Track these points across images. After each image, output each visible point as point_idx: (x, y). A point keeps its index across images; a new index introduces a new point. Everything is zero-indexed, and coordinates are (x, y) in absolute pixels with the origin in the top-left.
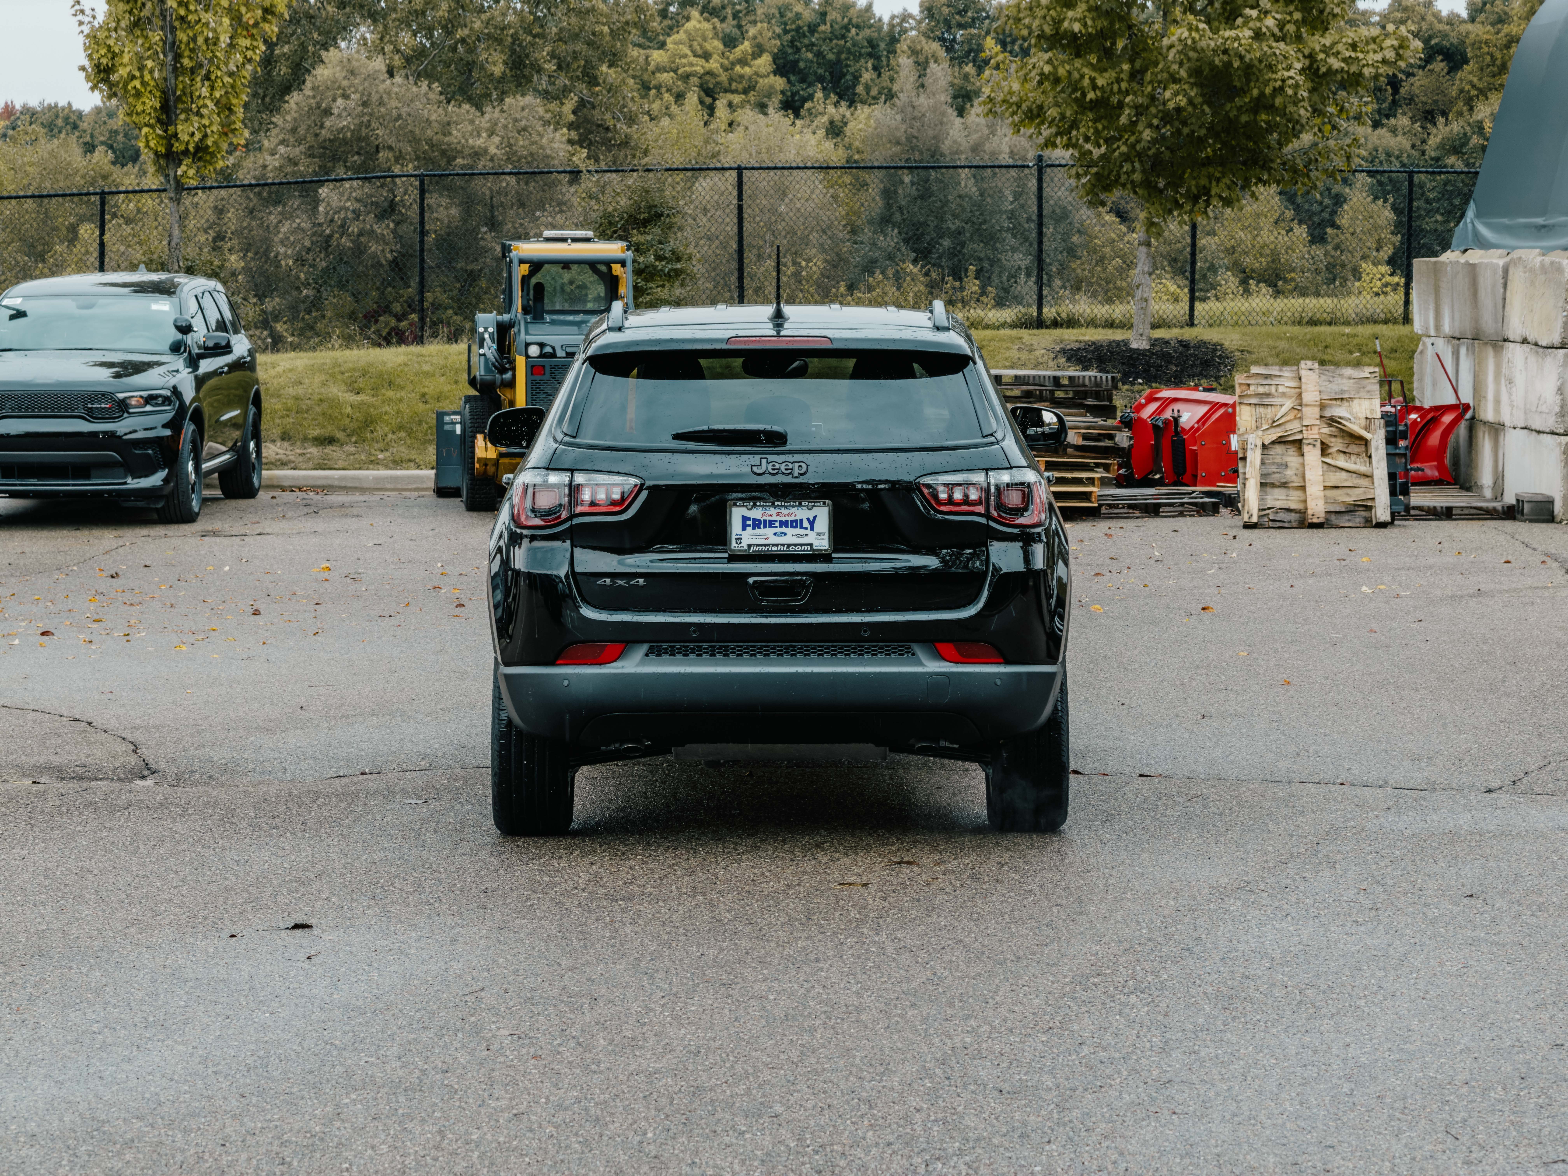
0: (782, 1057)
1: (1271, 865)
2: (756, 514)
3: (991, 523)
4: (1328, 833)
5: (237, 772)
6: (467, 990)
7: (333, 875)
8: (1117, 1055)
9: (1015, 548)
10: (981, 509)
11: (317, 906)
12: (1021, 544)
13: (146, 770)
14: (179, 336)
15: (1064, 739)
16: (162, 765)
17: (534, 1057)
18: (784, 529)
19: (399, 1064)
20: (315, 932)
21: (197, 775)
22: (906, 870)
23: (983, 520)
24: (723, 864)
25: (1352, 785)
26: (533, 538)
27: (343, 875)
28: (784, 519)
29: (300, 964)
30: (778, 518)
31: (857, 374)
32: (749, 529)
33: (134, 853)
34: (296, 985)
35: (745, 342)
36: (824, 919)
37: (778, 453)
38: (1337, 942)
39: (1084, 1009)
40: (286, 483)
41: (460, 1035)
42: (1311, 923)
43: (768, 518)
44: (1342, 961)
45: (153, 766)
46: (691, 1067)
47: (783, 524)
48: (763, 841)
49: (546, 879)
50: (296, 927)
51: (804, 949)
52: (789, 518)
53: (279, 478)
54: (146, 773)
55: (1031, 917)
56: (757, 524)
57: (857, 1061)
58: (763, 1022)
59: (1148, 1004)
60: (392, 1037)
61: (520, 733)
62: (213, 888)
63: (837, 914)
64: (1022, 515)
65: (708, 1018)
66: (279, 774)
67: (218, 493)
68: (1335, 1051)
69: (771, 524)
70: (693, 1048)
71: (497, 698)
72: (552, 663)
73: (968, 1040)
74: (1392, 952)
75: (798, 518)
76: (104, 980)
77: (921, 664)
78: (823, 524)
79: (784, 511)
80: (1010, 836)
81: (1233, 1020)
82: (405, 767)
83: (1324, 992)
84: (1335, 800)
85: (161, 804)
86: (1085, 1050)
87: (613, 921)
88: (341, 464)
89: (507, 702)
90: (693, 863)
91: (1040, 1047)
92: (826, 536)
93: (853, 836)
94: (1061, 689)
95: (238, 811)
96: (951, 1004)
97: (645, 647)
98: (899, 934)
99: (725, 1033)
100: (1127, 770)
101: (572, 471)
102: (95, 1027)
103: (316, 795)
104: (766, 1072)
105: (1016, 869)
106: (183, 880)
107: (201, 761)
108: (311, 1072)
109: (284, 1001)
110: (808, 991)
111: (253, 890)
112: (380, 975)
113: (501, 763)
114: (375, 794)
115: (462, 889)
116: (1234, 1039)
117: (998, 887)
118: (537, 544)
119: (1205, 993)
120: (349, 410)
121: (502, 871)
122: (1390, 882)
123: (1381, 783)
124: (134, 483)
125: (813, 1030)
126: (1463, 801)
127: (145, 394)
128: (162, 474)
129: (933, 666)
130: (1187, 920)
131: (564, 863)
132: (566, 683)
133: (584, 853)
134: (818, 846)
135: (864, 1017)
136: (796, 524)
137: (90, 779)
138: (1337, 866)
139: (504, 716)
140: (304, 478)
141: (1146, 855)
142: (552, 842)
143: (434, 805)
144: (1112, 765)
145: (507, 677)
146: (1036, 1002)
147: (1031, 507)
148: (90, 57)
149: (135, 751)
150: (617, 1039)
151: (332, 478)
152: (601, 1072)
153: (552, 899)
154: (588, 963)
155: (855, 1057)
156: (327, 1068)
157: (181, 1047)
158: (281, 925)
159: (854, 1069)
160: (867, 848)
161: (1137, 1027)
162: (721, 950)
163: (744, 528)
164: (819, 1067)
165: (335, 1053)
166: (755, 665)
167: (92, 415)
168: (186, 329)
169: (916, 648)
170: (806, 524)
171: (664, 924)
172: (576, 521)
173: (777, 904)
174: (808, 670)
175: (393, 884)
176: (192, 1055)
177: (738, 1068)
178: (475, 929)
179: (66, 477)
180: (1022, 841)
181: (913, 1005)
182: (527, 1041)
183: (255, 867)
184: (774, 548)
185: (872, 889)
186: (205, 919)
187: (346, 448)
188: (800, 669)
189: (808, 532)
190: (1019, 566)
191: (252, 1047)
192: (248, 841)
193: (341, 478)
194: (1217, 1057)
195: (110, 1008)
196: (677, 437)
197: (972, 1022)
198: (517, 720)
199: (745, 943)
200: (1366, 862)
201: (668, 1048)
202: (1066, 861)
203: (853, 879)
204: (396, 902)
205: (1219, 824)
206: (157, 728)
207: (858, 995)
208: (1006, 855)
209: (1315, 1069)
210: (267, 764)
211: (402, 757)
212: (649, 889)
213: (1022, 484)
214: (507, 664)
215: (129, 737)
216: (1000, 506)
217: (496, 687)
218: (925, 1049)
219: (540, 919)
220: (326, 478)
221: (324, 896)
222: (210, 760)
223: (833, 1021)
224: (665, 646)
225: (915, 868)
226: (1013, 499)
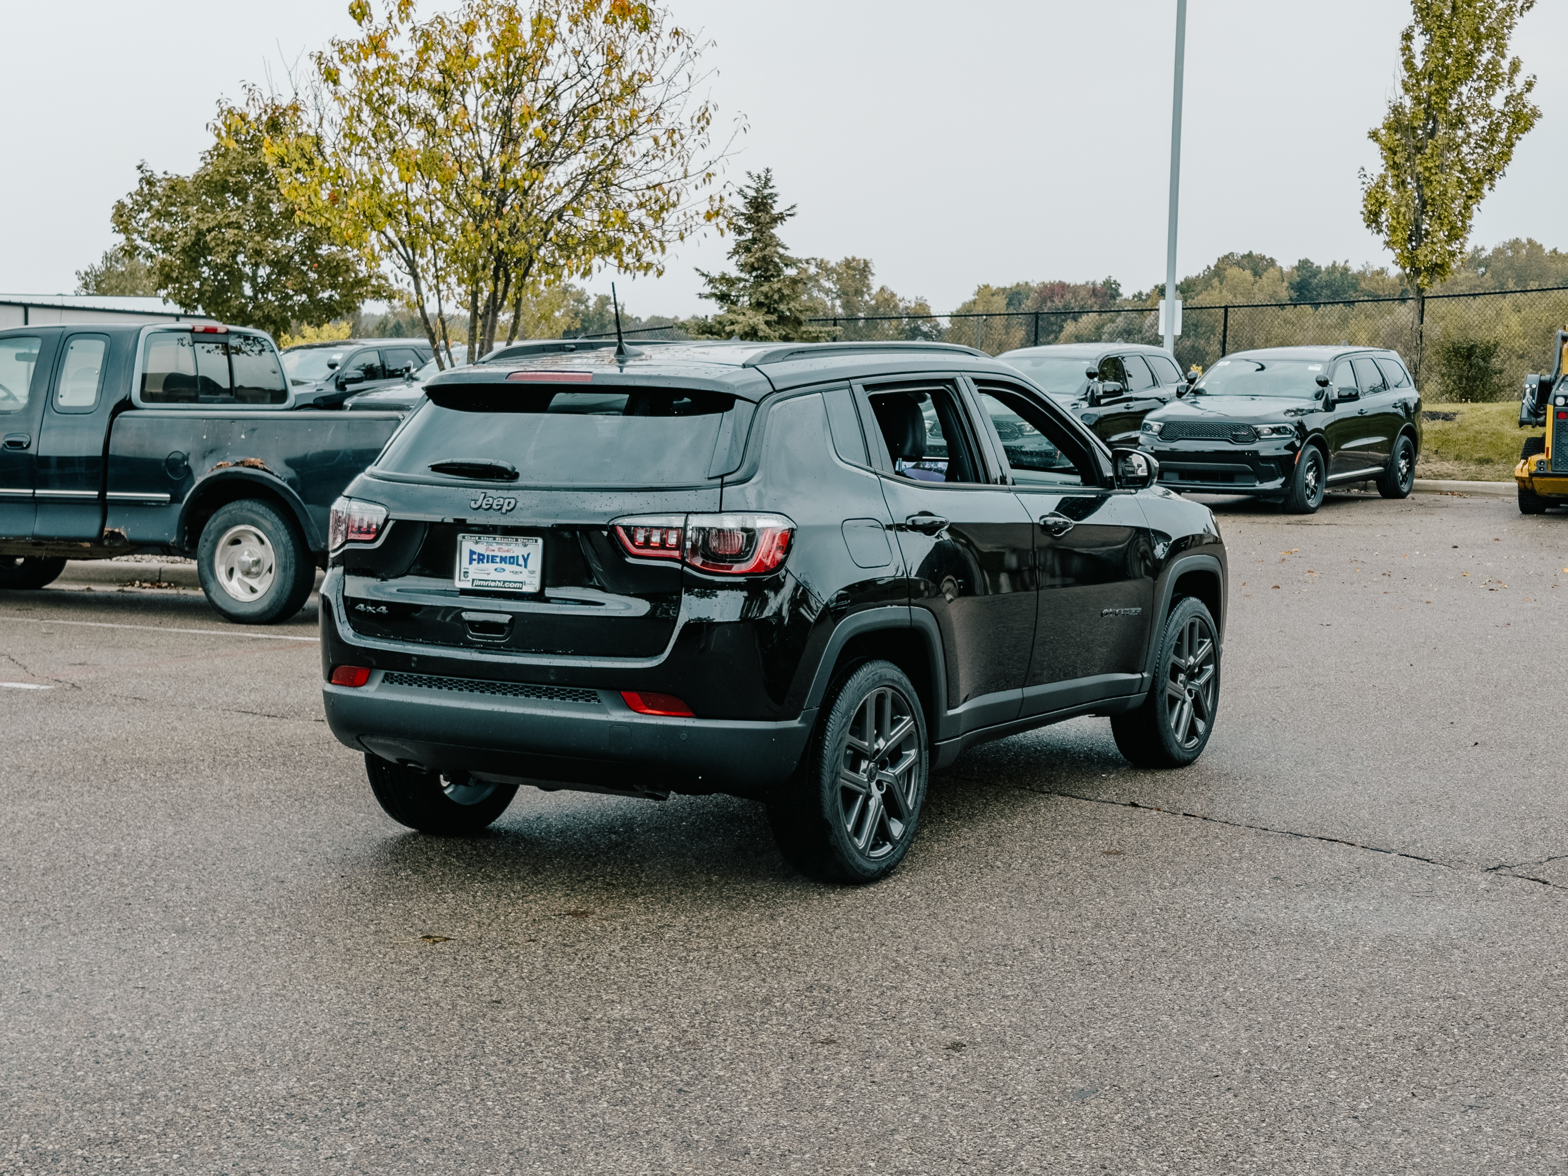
2: (481, 548)
3: (685, 568)
10: (676, 554)
14: (1321, 388)
18: (503, 565)
23: (678, 566)
28: (504, 555)
30: (499, 554)
31: (629, 410)
32: (475, 563)
40: (1445, 489)
43: (491, 553)
47: (503, 559)
52: (508, 555)
53: (1441, 485)
56: (481, 558)
64: (736, 562)
67: (1376, 493)
69: (493, 559)
75: (515, 555)
77: (606, 712)
78: (536, 563)
79: (505, 547)
88: (1486, 477)
92: (537, 575)
97: (382, 674)
101: (350, 498)
120: (1508, 441)
124: (1259, 486)
127: (1272, 426)
128: (1281, 480)
129: (621, 716)
136: (513, 560)
140: (1458, 486)
151: (1477, 486)
163: (471, 560)
167: (1236, 439)
168: (1324, 383)
169: (602, 695)
170: (521, 561)
172: (346, 547)
179: (1217, 481)
184: (493, 584)
187: (1497, 466)
189: (522, 569)
193: (1482, 487)
196: (436, 468)
213: (748, 529)
220: (1472, 486)
224: (396, 674)
226: (732, 545)
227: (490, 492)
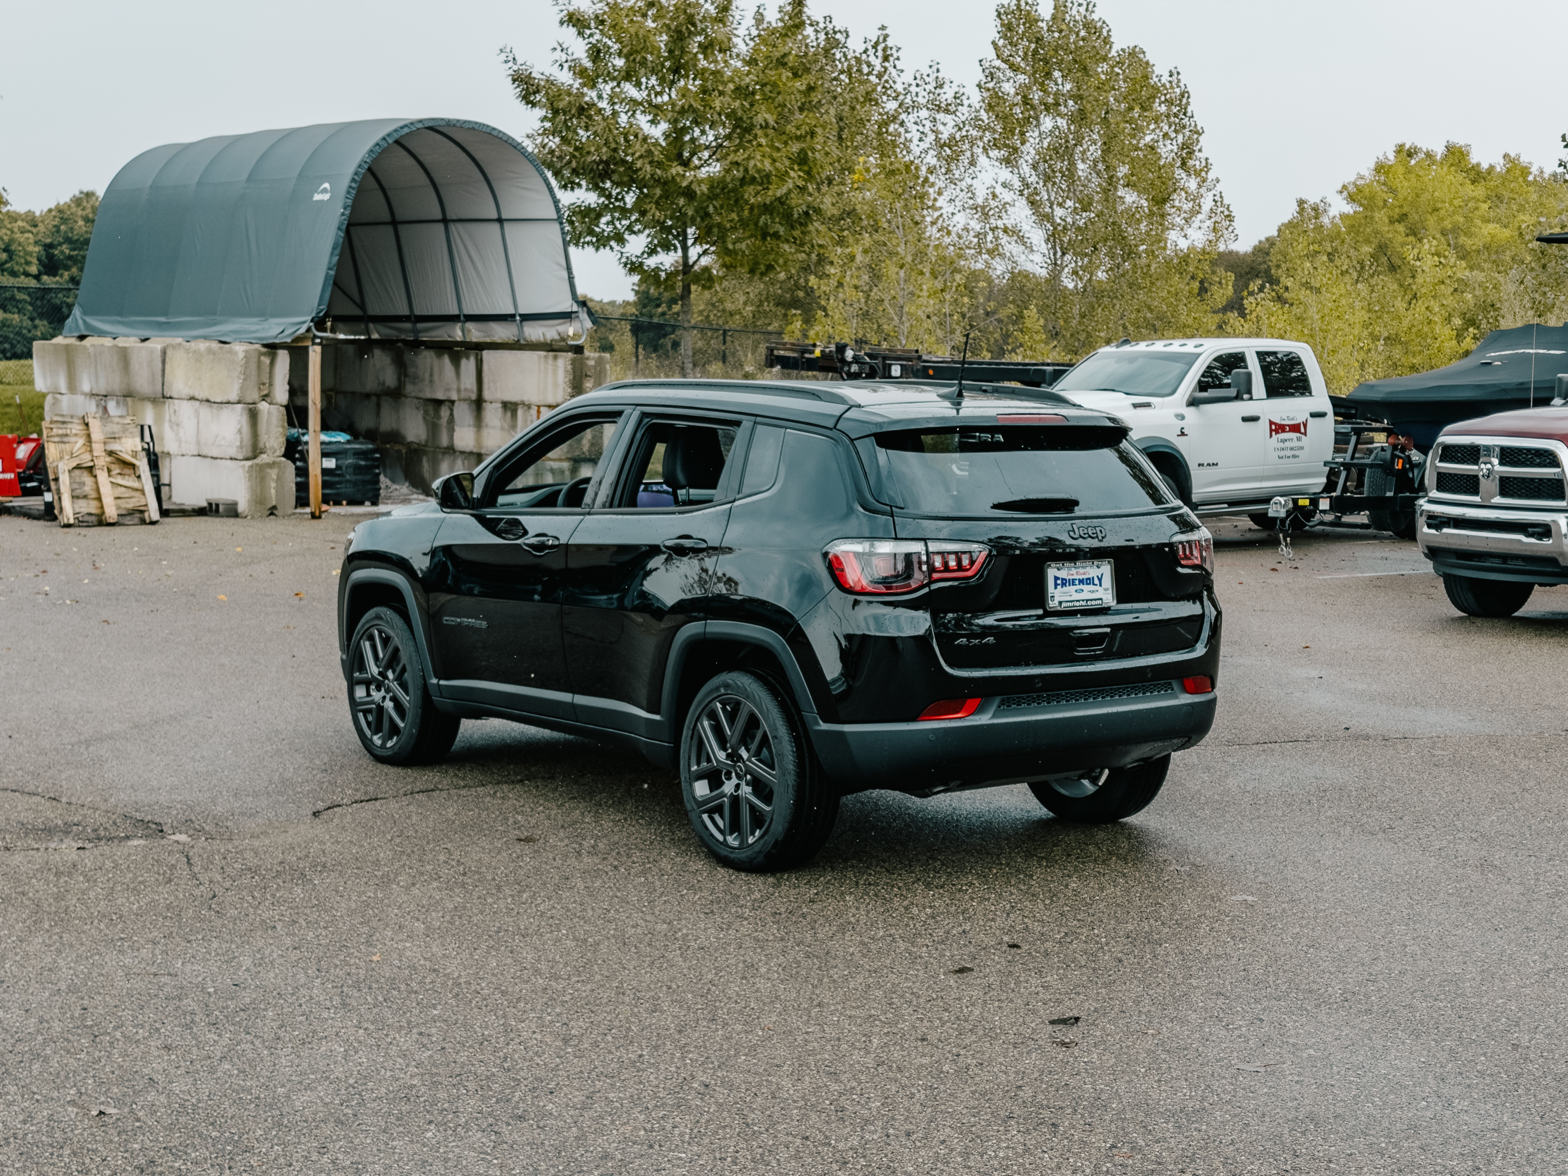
2: (1063, 574)
18: (1082, 587)
28: (1081, 577)
37: (1070, 519)
43: (1071, 577)
47: (1081, 581)
52: (1085, 577)
56: (1064, 583)
69: (1073, 582)
72: (911, 720)
75: (1090, 576)
77: (1178, 698)
78: (1108, 581)
79: (1081, 571)
92: (1110, 591)
97: (997, 701)
101: (925, 540)
129: (1185, 699)
132: (932, 737)
136: (1089, 581)
163: (1056, 585)
169: (1173, 685)
170: (1096, 581)
172: (934, 586)
184: (1077, 604)
189: (1098, 587)
196: (996, 506)
224: (1013, 697)
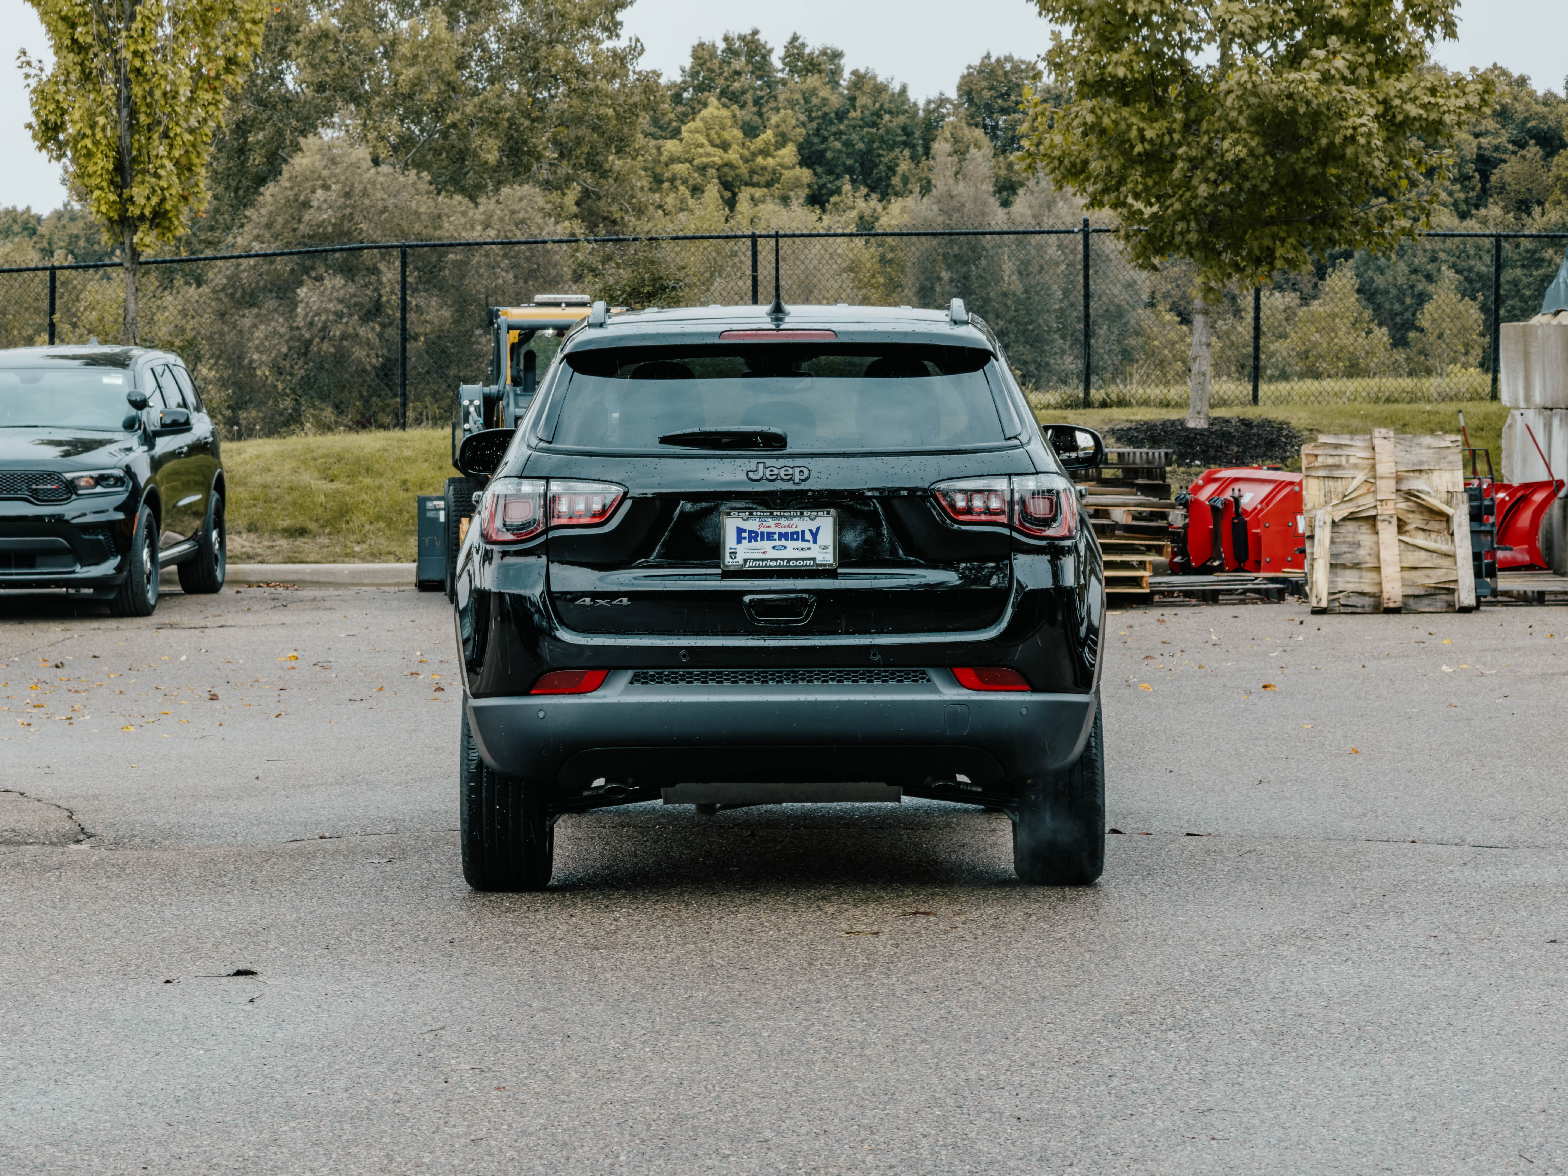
0: (774, 1087)
1: (1331, 915)
2: (753, 525)
3: (1015, 535)
4: (1395, 886)
5: (182, 836)
6: (425, 1029)
7: (283, 928)
8: (1151, 1087)
9: (1042, 562)
10: (1003, 519)
11: (264, 955)
12: (1048, 557)
13: (82, 834)
14: (133, 412)
15: (1099, 778)
16: (100, 829)
17: (497, 1089)
18: (783, 542)
19: (345, 1095)
20: (260, 978)
21: (137, 839)
22: (921, 920)
23: (1006, 531)
24: (718, 915)
25: (1425, 842)
26: (504, 554)
27: (294, 927)
28: (783, 530)
29: (241, 1007)
30: (777, 530)
32: (745, 542)
33: (64, 909)
34: (235, 1025)
35: (739, 336)
36: (828, 964)
37: (778, 457)
38: (1402, 984)
39: (1115, 1044)
40: (253, 578)
41: (415, 1069)
42: (1373, 966)
43: (766, 530)
44: (1407, 1001)
45: (89, 830)
46: (672, 1097)
47: (783, 536)
48: (763, 894)
49: (520, 930)
50: (239, 973)
51: (804, 991)
52: (789, 530)
53: (244, 573)
54: (81, 837)
55: (1059, 961)
56: (753, 536)
57: (859, 1091)
58: (756, 1057)
59: (1187, 1040)
60: (340, 1072)
61: (491, 774)
62: (149, 939)
63: (843, 960)
64: (1050, 526)
65: (694, 1053)
66: (229, 839)
67: (177, 588)
68: (1396, 1082)
69: (769, 536)
70: (675, 1080)
71: (467, 736)
72: (526, 693)
73: (984, 1072)
74: (1463, 992)
75: (799, 529)
76: (22, 1021)
77: (937, 691)
78: (827, 536)
79: (784, 522)
80: (1040, 890)
81: (1283, 1054)
82: (368, 830)
83: (1386, 1029)
84: (1405, 855)
85: (96, 865)
86: (1116, 1082)
87: (592, 968)
88: (313, 557)
89: (477, 739)
90: (684, 914)
91: (1065, 1078)
92: (831, 550)
93: (864, 889)
94: (1095, 723)
95: (181, 870)
96: (967, 1040)
97: (630, 674)
98: (912, 978)
99: (712, 1067)
100: (1173, 830)
101: (548, 479)
102: (9, 1064)
103: (269, 855)
104: (756, 1101)
105: (1044, 919)
106: (116, 933)
107: (142, 825)
108: (247, 1103)
109: (221, 1039)
110: (807, 1028)
111: (193, 941)
112: (329, 1016)
113: (471, 809)
114: (333, 855)
115: (426, 940)
116: (1283, 1072)
117: (1024, 934)
118: (509, 560)
119: (1252, 1030)
120: (322, 499)
121: (471, 923)
122: (1463, 929)
123: (1457, 841)
124: (83, 572)
125: (810, 1064)
126: (1549, 857)
127: (95, 474)
128: (114, 562)
129: (951, 694)
130: (1235, 963)
131: (541, 915)
132: (541, 715)
133: (563, 906)
134: (824, 898)
135: (868, 1052)
136: (797, 536)
137: (19, 844)
138: (1406, 915)
139: (473, 755)
140: (273, 572)
141: (1191, 906)
142: (528, 897)
143: (398, 864)
144: (1156, 825)
145: (477, 710)
146: (1062, 1038)
147: (1060, 518)
148: (37, 114)
149: (70, 817)
150: (591, 1072)
151: (304, 572)
152: (571, 1102)
153: (525, 948)
154: (562, 1005)
155: (856, 1087)
156: (264, 1100)
157: (104, 1082)
158: (223, 972)
159: (855, 1099)
160: (879, 900)
161: (1174, 1061)
162: (712, 992)
163: (739, 541)
164: (816, 1096)
165: (275, 1086)
166: (752, 693)
167: (36, 497)
168: (140, 404)
169: (932, 674)
170: (808, 536)
171: (649, 969)
172: (552, 534)
173: (776, 951)
174: (811, 698)
175: (349, 935)
176: (115, 1088)
177: (725, 1098)
178: (439, 975)
179: (9, 566)
180: (1053, 894)
181: (923, 1041)
182: (491, 1074)
183: (197, 921)
184: (773, 563)
185: (883, 937)
186: (138, 967)
187: (319, 540)
188: (803, 698)
189: (811, 545)
190: (1046, 582)
191: (183, 1080)
192: (191, 898)
193: (314, 573)
194: (1263, 1087)
195: (27, 1046)
196: (664, 440)
197: (990, 1056)
198: (488, 759)
199: (738, 986)
200: (1438, 912)
201: (648, 1080)
202: (1102, 912)
203: (862, 928)
204: (352, 952)
205: (1275, 878)
206: (96, 797)
207: (863, 1031)
208: (1035, 906)
209: (1374, 1099)
210: (216, 829)
211: (366, 821)
212: (634, 938)
213: (1050, 491)
214: (476, 696)
215: (65, 805)
216: (1026, 515)
217: (466, 725)
218: (936, 1080)
219: (511, 966)
220: (296, 572)
221: (271, 946)
222: (153, 825)
223: (833, 1055)
224: (651, 672)
225: (932, 918)
226: (1040, 508)
227: (769, 462)
